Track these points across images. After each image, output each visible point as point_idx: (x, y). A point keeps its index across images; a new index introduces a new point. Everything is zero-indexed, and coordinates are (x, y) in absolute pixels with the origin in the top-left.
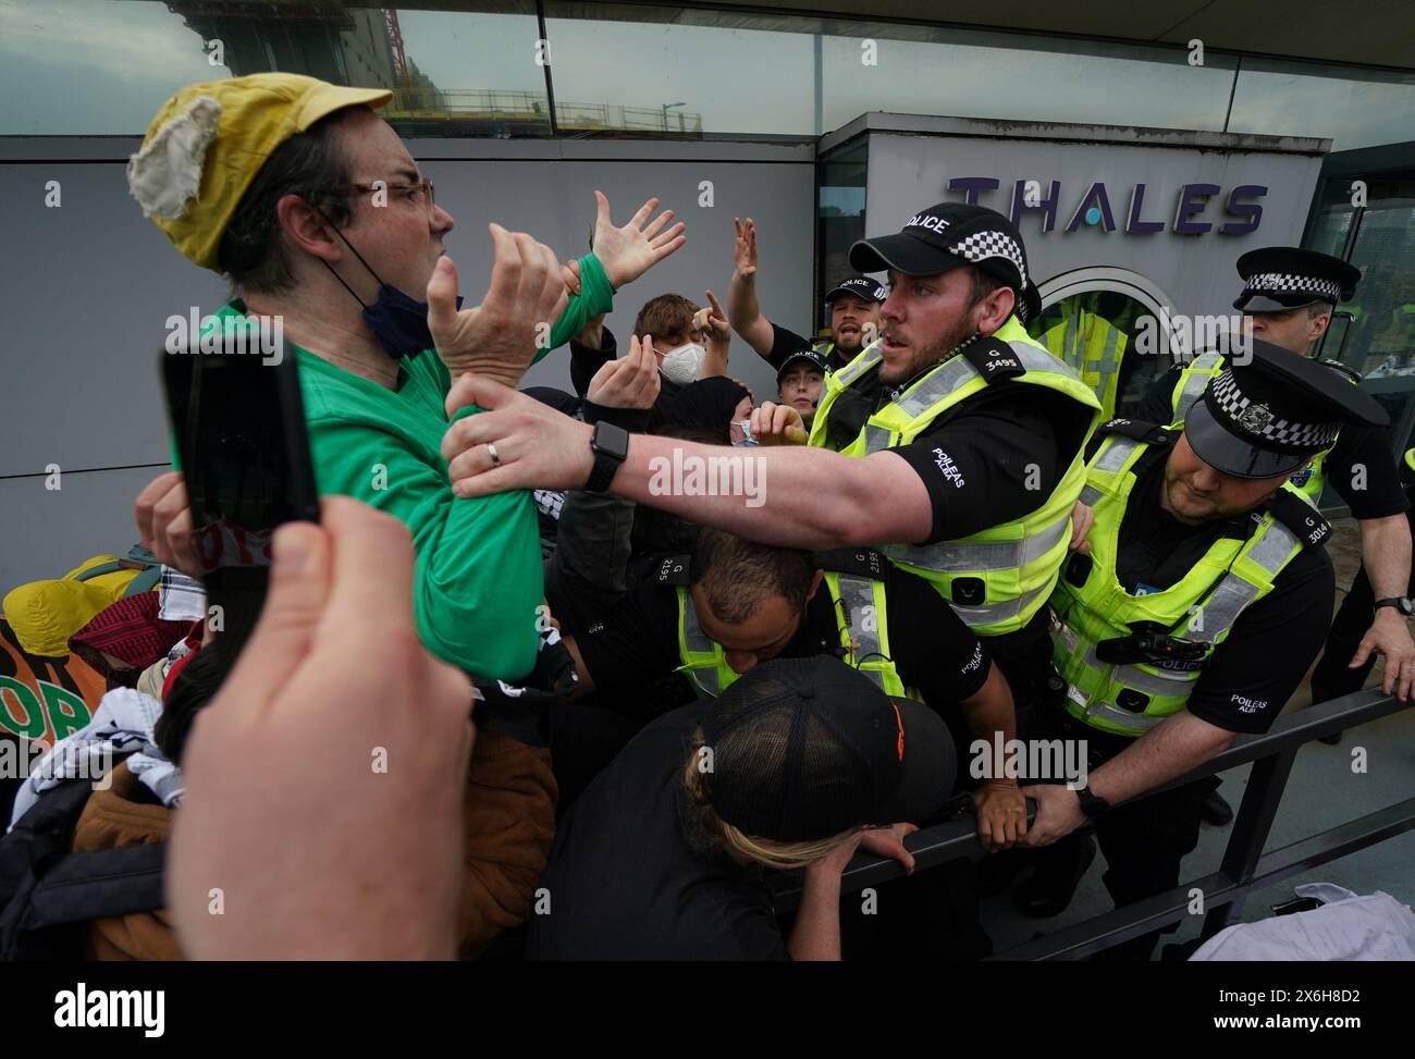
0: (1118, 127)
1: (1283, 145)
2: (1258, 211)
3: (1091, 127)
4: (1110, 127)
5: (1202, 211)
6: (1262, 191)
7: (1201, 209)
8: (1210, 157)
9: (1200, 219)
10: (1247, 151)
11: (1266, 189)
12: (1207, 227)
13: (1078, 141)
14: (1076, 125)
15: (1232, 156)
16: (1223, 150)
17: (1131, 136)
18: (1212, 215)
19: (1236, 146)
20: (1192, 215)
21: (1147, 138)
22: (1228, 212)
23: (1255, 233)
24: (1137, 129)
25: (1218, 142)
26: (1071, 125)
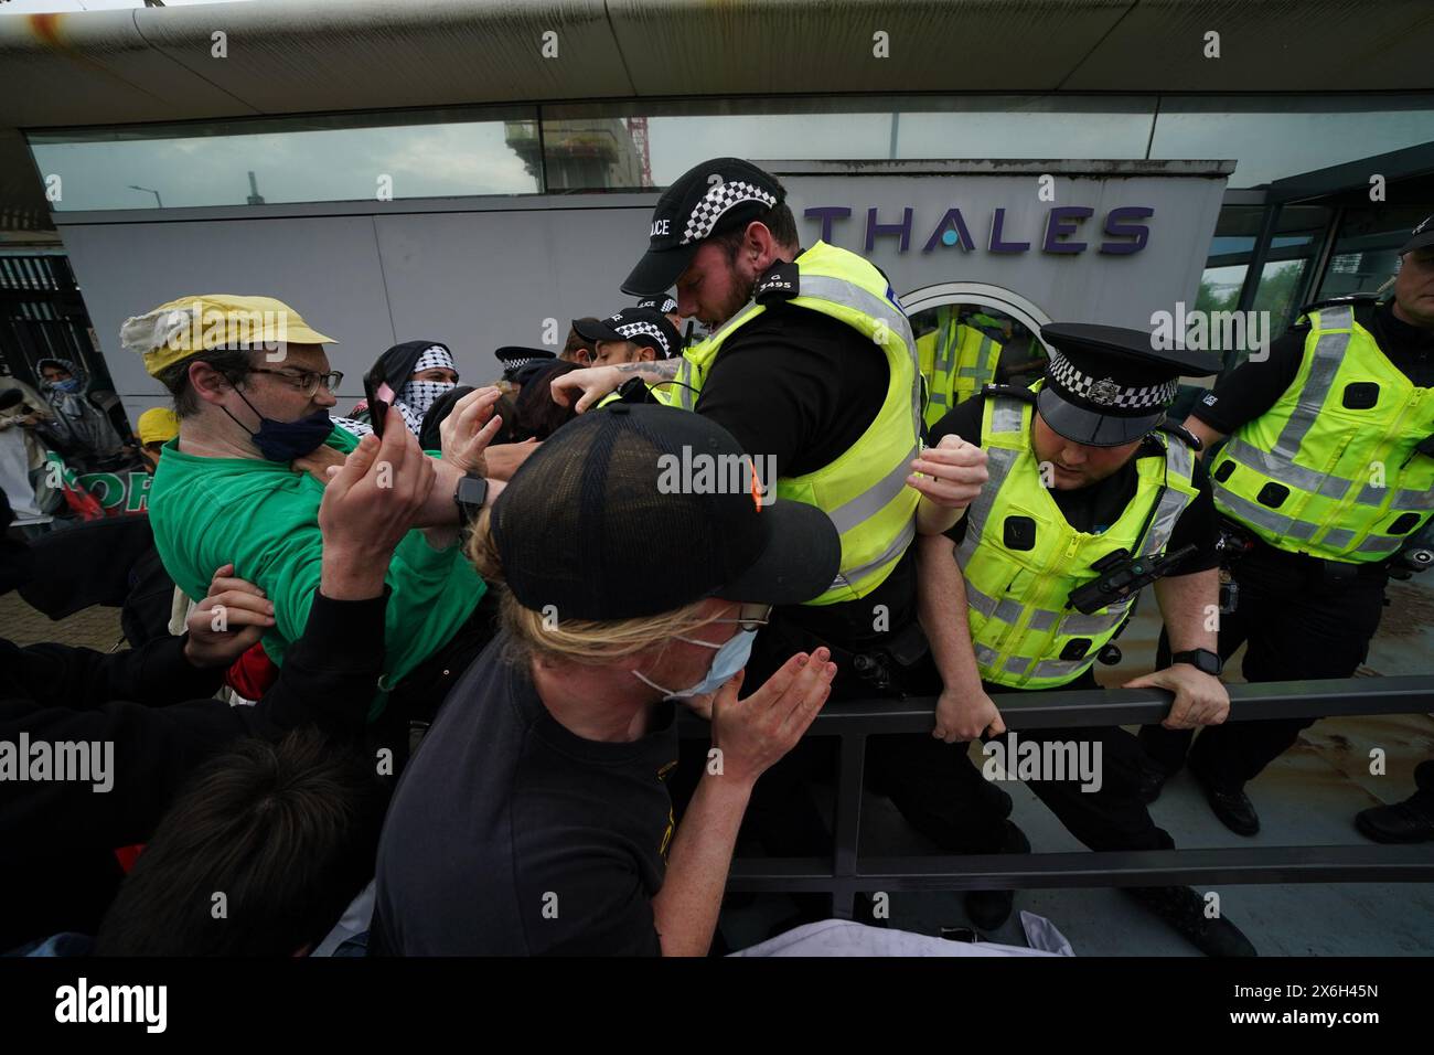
0: (973, 160)
1: (1169, 168)
2: (1145, 232)
3: (944, 161)
4: (962, 161)
5: (1074, 232)
6: (1148, 212)
7: (1073, 230)
8: (1080, 182)
9: (1074, 239)
10: (1127, 176)
11: (1152, 210)
12: (1083, 247)
13: (932, 174)
14: (927, 161)
15: (1108, 181)
16: (1097, 176)
17: (989, 167)
18: (1089, 235)
19: (1110, 172)
20: (1065, 236)
21: (1005, 168)
22: (1107, 232)
23: (1143, 251)
24: (992, 161)
25: (1089, 168)
26: (922, 161)
